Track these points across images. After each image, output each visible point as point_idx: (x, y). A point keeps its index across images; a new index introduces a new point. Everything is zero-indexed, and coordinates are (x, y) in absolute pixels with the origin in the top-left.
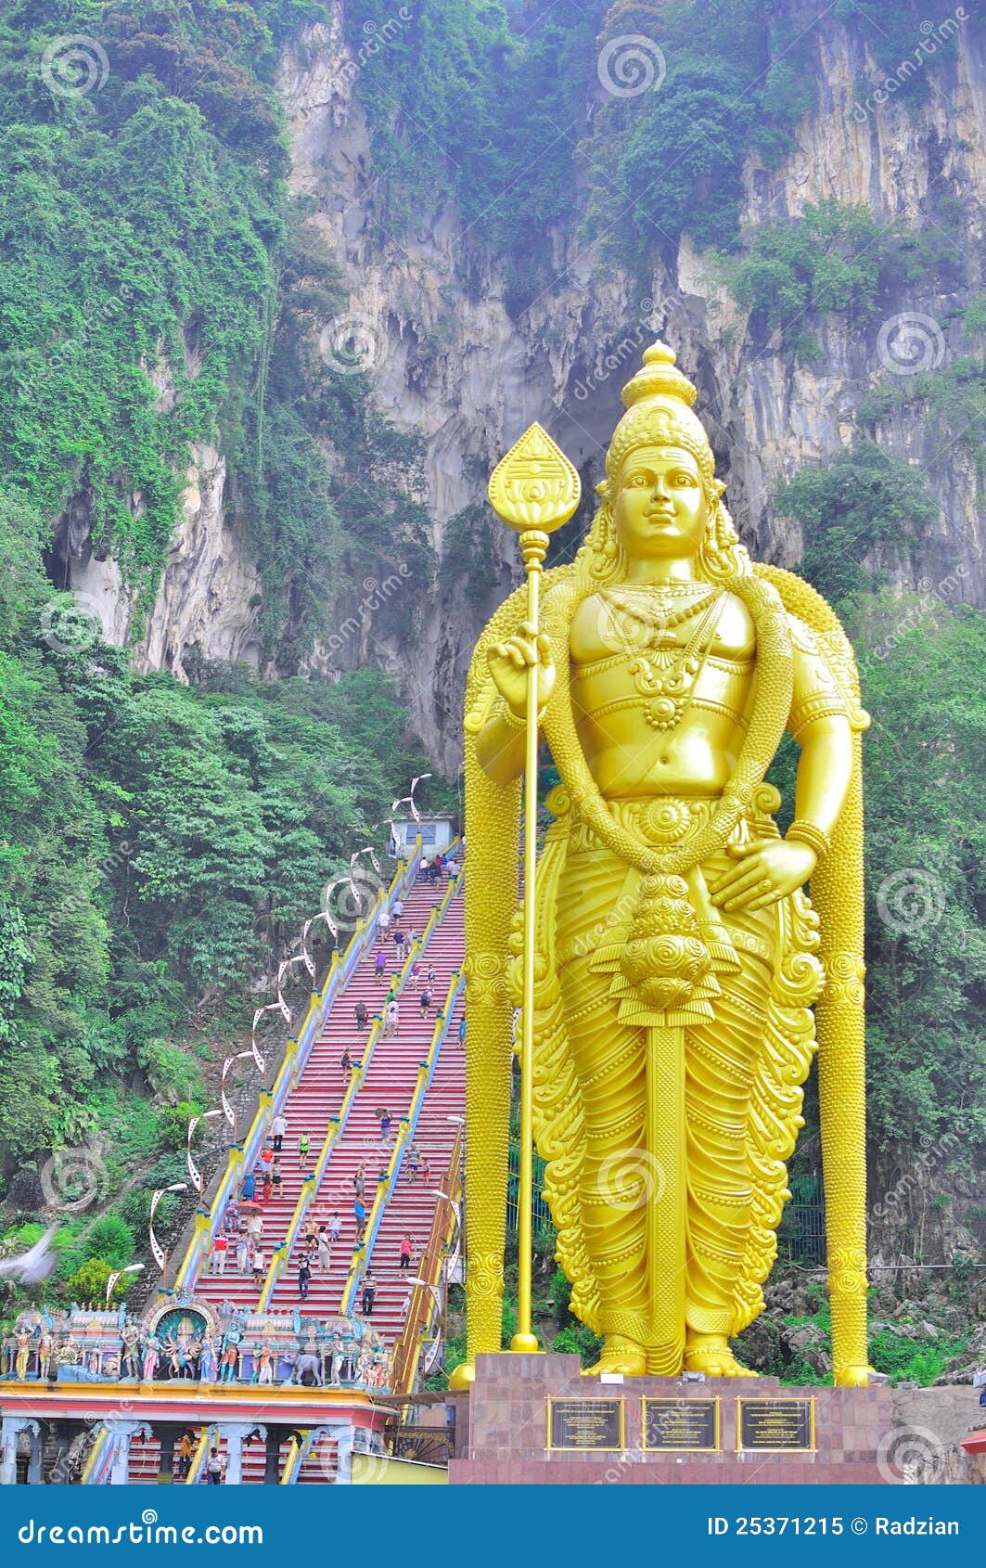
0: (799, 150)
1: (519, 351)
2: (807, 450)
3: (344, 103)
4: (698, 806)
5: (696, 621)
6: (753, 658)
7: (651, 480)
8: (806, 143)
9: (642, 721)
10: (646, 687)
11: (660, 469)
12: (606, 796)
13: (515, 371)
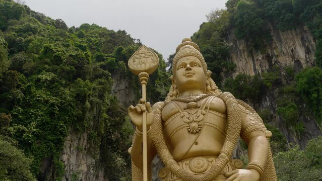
4: (210, 160)
5: (205, 100)
7: (185, 66)
9: (187, 132)
10: (188, 120)
11: (188, 62)
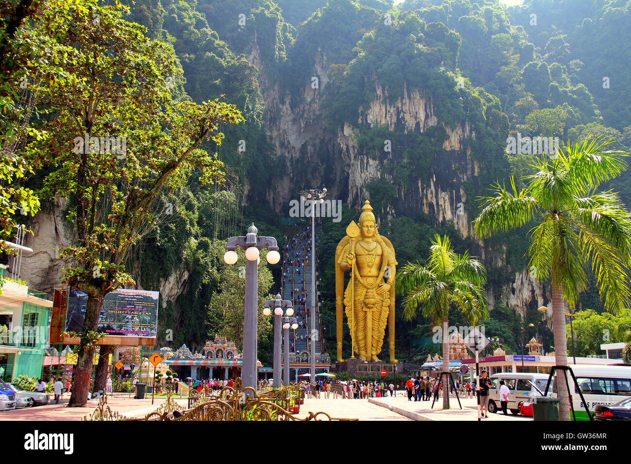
0: (371, 107)
1: (293, 116)
2: (371, 175)
3: (257, 59)
4: (374, 279)
5: (375, 250)
6: (382, 256)
7: (367, 226)
8: (372, 106)
9: (367, 266)
10: (368, 261)
11: (369, 225)
12: (361, 276)
13: (291, 121)
